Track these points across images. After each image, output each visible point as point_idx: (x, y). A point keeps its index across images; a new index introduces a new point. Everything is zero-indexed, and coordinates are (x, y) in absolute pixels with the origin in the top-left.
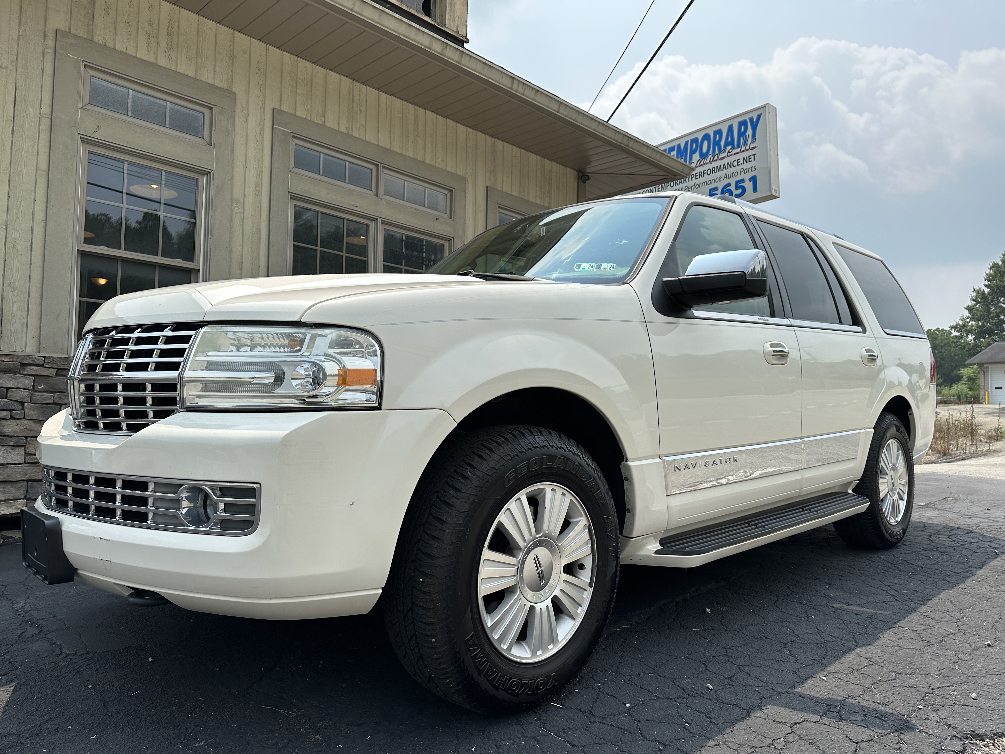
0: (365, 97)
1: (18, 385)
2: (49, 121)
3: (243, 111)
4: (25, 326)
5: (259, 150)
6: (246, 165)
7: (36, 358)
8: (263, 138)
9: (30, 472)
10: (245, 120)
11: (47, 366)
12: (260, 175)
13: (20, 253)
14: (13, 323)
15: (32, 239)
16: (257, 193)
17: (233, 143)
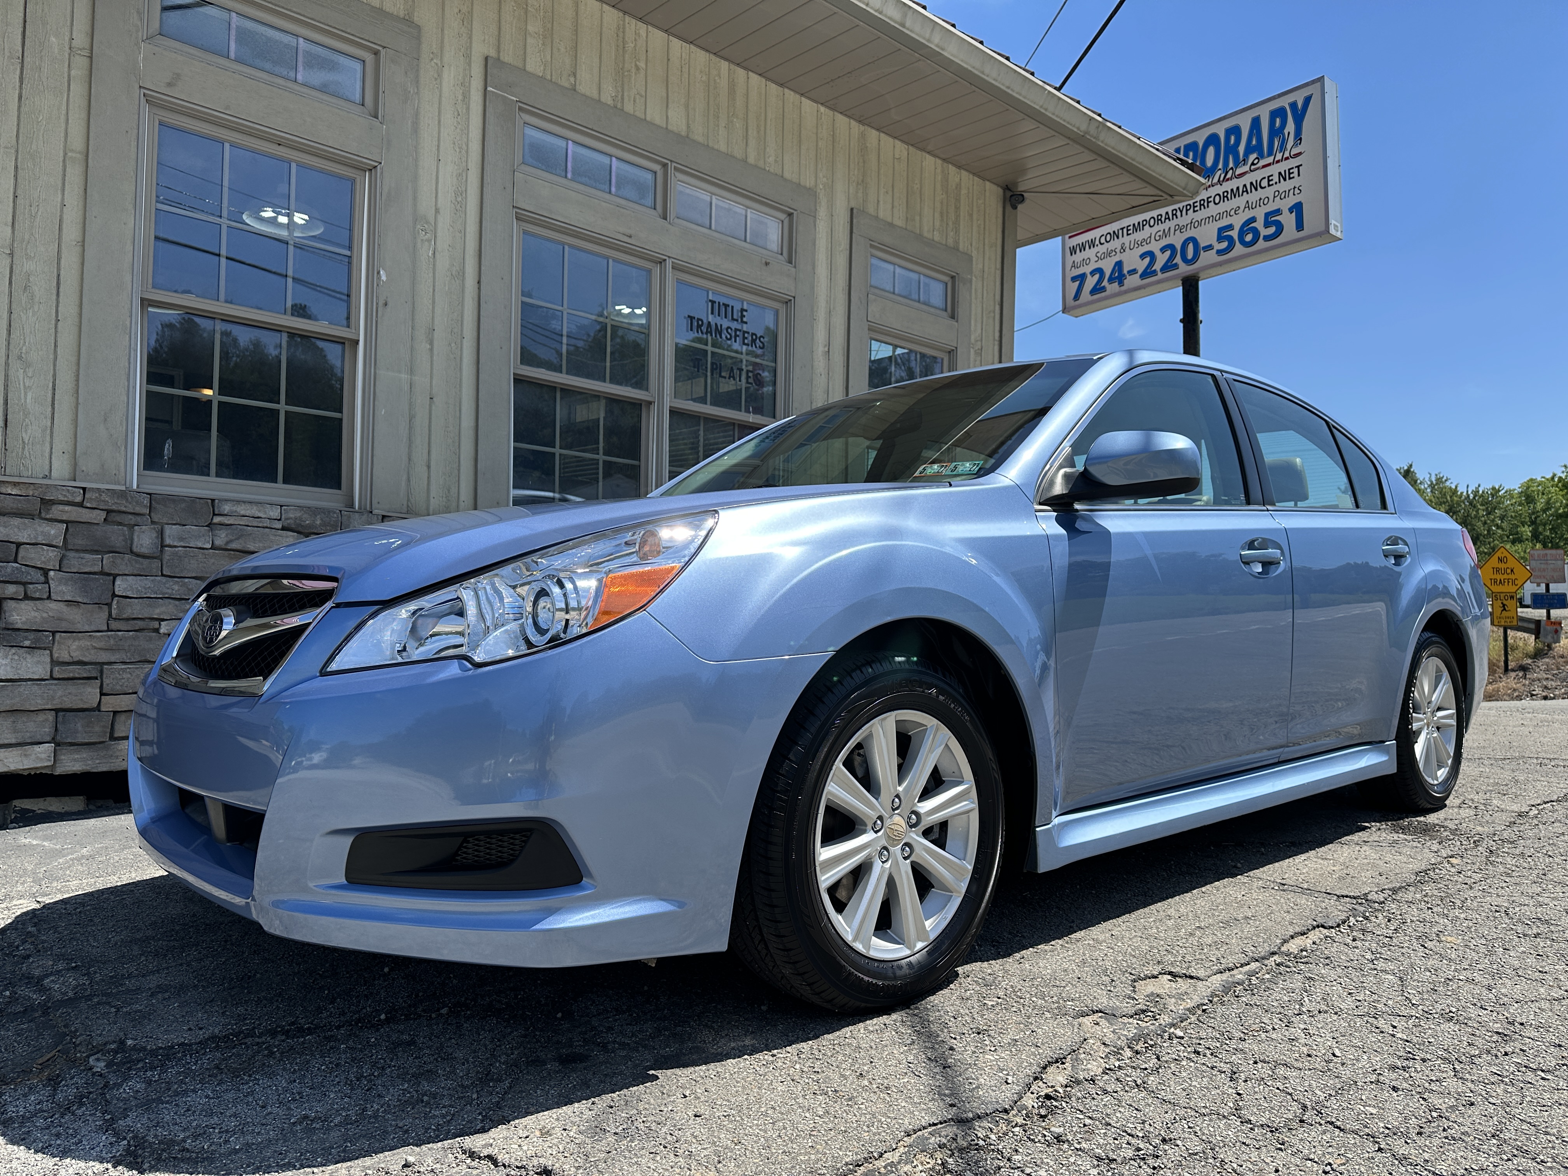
0: (644, 45)
1: (36, 538)
2: (86, 61)
3: (432, 59)
4: (48, 432)
5: (462, 130)
6: (438, 156)
7: (68, 490)
8: (468, 109)
9: (60, 693)
10: (436, 75)
11: (88, 505)
12: (464, 175)
13: (37, 300)
14: (27, 425)
15: (59, 275)
16: (458, 207)
17: (417, 115)
